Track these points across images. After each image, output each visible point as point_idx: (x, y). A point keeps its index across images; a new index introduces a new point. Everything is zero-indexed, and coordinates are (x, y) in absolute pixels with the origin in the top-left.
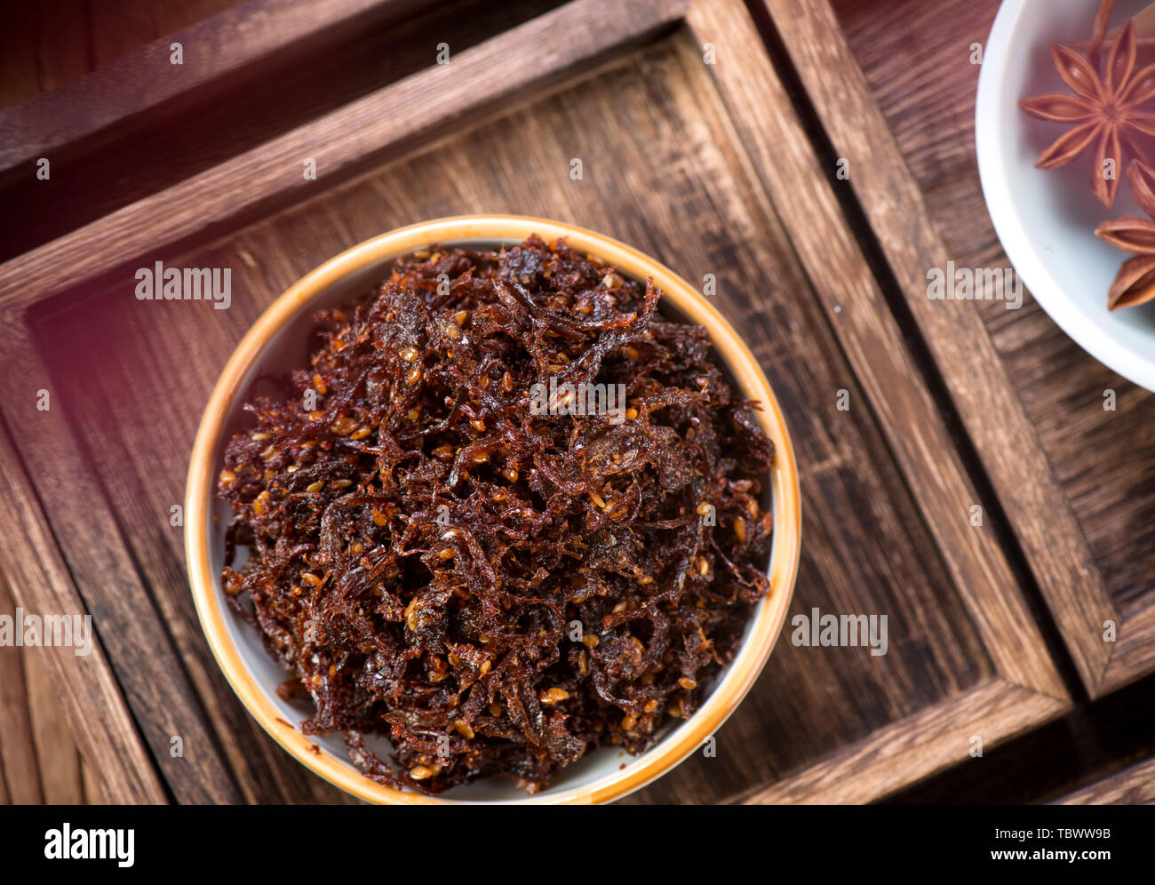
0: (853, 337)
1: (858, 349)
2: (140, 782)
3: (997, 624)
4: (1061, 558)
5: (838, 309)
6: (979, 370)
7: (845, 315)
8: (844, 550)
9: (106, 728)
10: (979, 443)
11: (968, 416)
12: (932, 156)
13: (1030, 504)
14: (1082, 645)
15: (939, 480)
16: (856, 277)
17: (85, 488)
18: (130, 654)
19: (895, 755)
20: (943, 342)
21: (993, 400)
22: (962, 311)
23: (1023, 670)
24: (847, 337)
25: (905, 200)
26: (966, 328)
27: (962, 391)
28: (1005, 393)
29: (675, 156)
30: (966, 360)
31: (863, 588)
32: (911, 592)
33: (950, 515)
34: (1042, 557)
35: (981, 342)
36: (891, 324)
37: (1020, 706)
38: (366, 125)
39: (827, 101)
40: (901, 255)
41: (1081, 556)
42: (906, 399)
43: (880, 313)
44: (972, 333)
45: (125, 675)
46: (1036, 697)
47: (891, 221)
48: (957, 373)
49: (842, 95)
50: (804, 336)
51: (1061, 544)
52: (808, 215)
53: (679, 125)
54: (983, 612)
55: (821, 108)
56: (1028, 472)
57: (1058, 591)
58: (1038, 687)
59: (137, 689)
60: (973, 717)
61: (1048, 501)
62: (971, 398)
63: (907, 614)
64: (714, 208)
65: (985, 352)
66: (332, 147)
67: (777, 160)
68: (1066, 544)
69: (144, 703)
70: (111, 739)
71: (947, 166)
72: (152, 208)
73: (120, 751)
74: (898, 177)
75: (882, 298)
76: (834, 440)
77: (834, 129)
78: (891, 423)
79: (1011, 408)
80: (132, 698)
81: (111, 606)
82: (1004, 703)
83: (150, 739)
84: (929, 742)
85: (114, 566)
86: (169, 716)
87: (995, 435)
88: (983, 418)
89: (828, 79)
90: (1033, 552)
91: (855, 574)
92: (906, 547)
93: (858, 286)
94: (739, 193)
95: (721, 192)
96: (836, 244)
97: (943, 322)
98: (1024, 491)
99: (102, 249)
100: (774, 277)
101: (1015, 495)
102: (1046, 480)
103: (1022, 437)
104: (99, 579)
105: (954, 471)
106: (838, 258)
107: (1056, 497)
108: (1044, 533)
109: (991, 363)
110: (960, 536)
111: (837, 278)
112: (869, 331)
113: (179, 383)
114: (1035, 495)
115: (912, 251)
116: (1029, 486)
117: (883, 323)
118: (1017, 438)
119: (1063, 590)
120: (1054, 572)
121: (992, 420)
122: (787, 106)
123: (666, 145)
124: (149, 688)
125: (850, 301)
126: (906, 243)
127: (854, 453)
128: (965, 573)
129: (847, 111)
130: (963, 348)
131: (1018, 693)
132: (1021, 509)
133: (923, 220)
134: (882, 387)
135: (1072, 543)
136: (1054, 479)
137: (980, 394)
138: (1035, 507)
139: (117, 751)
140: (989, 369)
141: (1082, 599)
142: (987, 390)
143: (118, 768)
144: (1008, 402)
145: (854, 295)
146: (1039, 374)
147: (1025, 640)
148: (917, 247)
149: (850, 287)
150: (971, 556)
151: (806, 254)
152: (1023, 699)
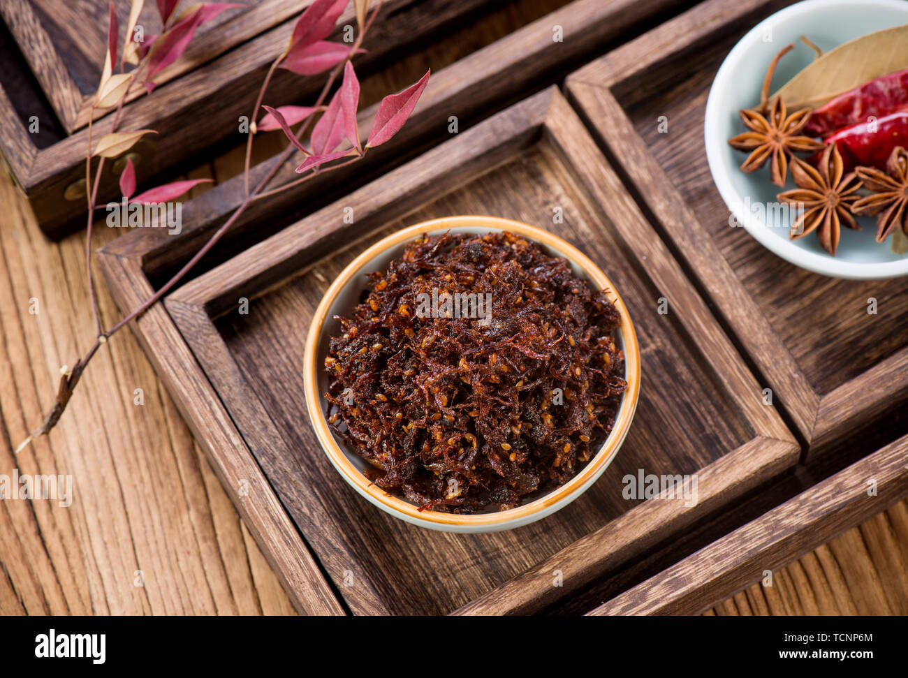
0: (654, 271)
1: (658, 277)
2: (290, 539)
3: (752, 407)
4: (783, 370)
5: (644, 258)
6: (724, 280)
7: (649, 260)
8: (664, 392)
9: (269, 512)
10: (730, 317)
11: (722, 304)
12: (684, 189)
13: (762, 345)
14: (800, 413)
15: (711, 338)
16: (652, 241)
17: (245, 390)
18: (278, 473)
19: (706, 480)
20: (704, 268)
21: (734, 295)
22: (711, 252)
23: (770, 429)
24: (652, 272)
25: (673, 200)
26: (715, 260)
27: (717, 291)
28: (740, 290)
29: (546, 203)
30: (717, 276)
31: (677, 410)
32: (703, 409)
33: (719, 355)
34: (772, 371)
35: (724, 266)
36: (674, 263)
37: (771, 448)
38: (379, 193)
39: (625, 156)
40: (675, 227)
41: (793, 368)
42: (687, 298)
43: (667, 258)
44: (718, 263)
45: (276, 484)
46: (779, 443)
47: (667, 211)
48: (713, 283)
49: (633, 152)
50: (627, 285)
51: (781, 362)
52: (622, 213)
53: (547, 188)
54: (744, 402)
55: (623, 160)
56: (759, 328)
57: (783, 386)
58: (780, 438)
59: (285, 491)
60: (746, 457)
61: (772, 343)
62: (722, 295)
63: (703, 421)
64: (571, 226)
65: (727, 271)
66: (362, 205)
67: (603, 188)
68: (784, 363)
69: (288, 498)
70: (272, 518)
71: (693, 193)
72: (268, 246)
73: (278, 524)
74: (668, 189)
75: (667, 251)
76: (650, 336)
77: (631, 169)
78: (682, 313)
79: (745, 298)
80: (282, 496)
81: (265, 449)
82: (762, 448)
83: (294, 516)
84: (723, 472)
85: (265, 428)
86: (303, 503)
87: (738, 312)
88: (731, 305)
89: (624, 145)
90: (767, 368)
91: (671, 403)
92: (697, 386)
93: (654, 245)
94: (583, 218)
95: (573, 219)
96: (639, 226)
97: (702, 258)
98: (757, 338)
99: (243, 269)
100: (607, 258)
101: (753, 341)
102: (769, 331)
103: (752, 311)
104: (257, 436)
105: (718, 332)
106: (641, 232)
107: (775, 339)
108: (771, 359)
109: (731, 277)
110: (726, 365)
111: (642, 242)
112: (663, 267)
113: (288, 343)
114: (763, 338)
115: (681, 225)
116: (760, 336)
117: (670, 263)
118: (750, 312)
119: (786, 386)
120: (780, 377)
121: (735, 304)
122: (604, 161)
123: (540, 198)
124: (291, 489)
125: (650, 253)
126: (677, 222)
127: (662, 341)
128: (731, 383)
129: (637, 160)
130: (714, 270)
131: (769, 441)
132: (757, 347)
133: (684, 209)
134: (673, 294)
135: (787, 362)
136: (773, 331)
137: (727, 292)
138: (765, 346)
139: (276, 524)
140: (730, 279)
141: (797, 389)
142: (730, 290)
143: (278, 532)
144: (743, 295)
145: (652, 250)
146: (757, 291)
147: (769, 414)
148: (683, 223)
149: (650, 247)
150: (733, 374)
151: (624, 233)
152: (772, 444)
